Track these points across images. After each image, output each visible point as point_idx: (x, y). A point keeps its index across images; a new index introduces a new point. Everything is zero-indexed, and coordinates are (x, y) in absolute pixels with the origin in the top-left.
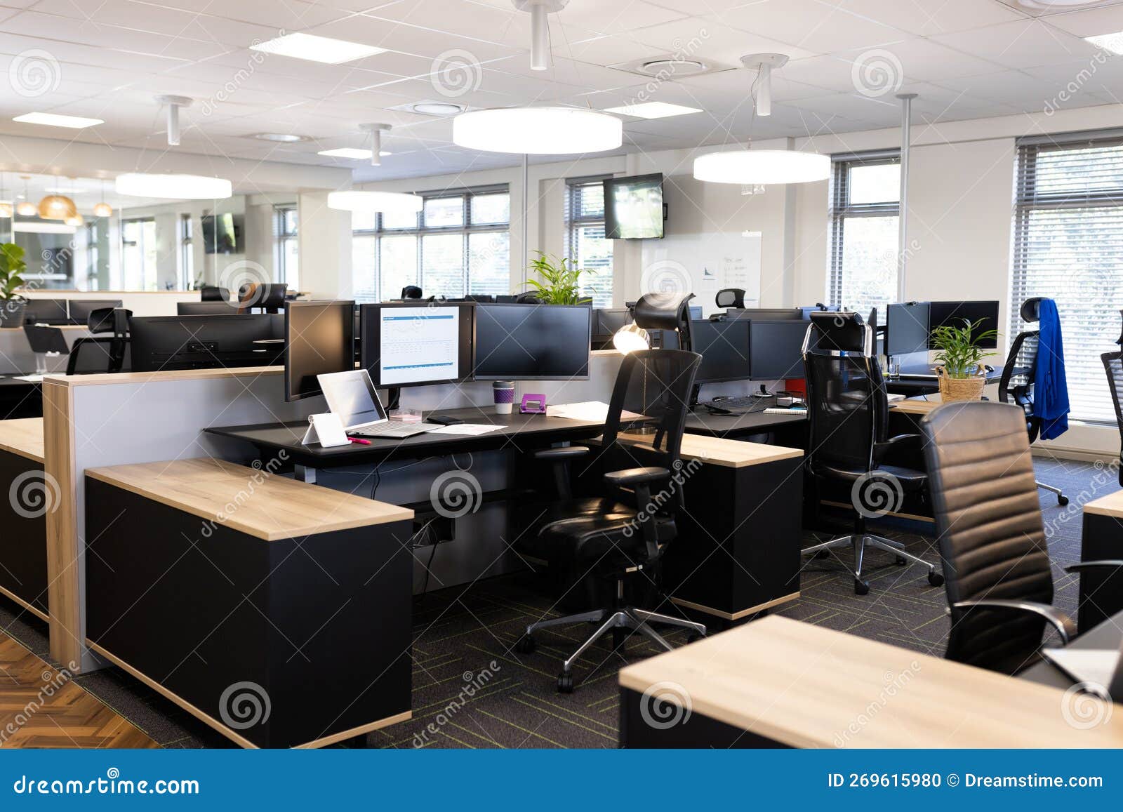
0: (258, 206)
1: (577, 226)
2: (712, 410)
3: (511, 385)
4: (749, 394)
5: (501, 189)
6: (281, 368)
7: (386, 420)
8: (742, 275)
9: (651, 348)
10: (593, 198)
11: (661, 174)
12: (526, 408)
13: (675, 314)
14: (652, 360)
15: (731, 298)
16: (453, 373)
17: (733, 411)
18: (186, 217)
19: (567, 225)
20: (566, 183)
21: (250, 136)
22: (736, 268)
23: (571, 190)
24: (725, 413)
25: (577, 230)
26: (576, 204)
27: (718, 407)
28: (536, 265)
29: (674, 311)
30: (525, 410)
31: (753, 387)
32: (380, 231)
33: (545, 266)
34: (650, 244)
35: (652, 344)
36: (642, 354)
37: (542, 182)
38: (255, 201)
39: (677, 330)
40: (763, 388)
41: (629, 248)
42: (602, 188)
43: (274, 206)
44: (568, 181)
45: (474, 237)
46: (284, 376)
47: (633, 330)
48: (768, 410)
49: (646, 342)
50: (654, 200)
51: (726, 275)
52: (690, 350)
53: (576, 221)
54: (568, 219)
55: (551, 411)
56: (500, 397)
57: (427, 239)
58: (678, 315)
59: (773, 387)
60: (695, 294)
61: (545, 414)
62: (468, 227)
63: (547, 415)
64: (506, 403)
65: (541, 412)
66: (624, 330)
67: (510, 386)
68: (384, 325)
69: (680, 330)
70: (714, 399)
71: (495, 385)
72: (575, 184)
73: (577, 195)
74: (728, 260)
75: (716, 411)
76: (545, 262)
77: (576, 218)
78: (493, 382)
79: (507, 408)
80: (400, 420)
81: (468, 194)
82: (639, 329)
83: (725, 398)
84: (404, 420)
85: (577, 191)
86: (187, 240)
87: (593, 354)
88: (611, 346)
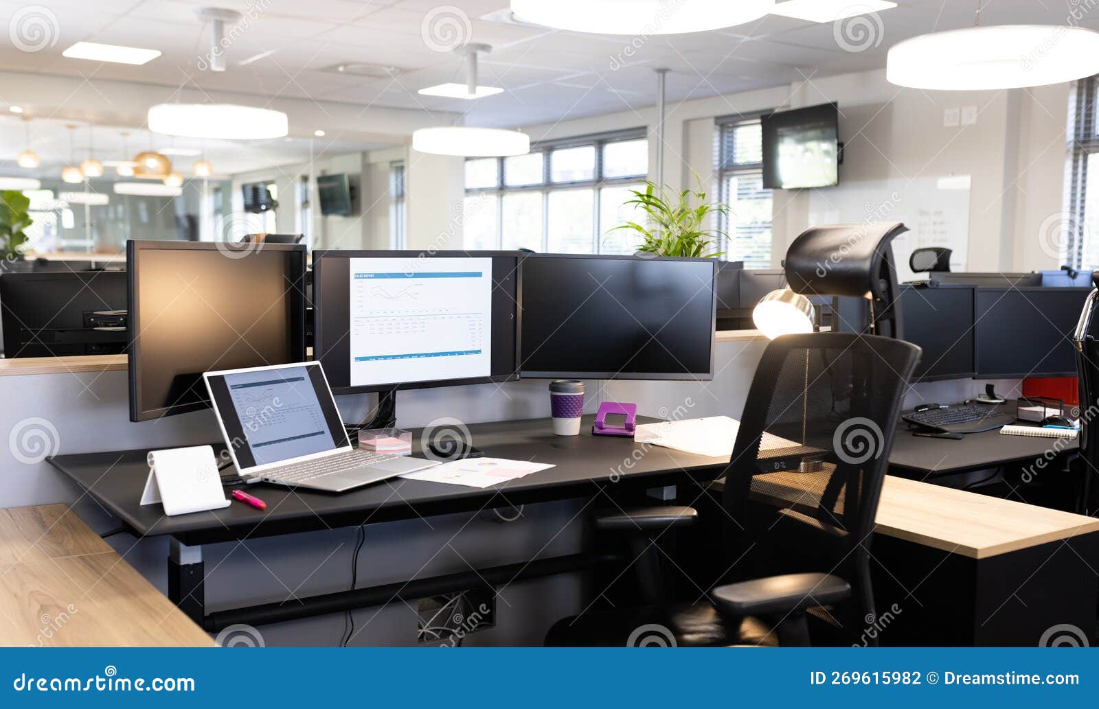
0: (375, 164)
1: (728, 176)
2: (915, 427)
3: (578, 388)
4: (968, 397)
5: (637, 133)
6: (122, 359)
7: (349, 448)
8: (942, 232)
9: (816, 329)
10: (749, 141)
11: (835, 104)
12: (604, 426)
13: (867, 266)
14: (818, 352)
15: (933, 260)
16: (482, 367)
17: (951, 429)
18: (305, 179)
19: (717, 175)
20: (716, 123)
21: (332, 69)
22: (935, 223)
23: (722, 132)
24: (935, 433)
25: (728, 181)
26: (727, 149)
27: (926, 422)
28: (639, 199)
29: (864, 259)
30: (601, 428)
31: (974, 389)
32: (502, 189)
33: (652, 200)
34: (820, 193)
35: (819, 320)
36: (801, 342)
37: (686, 123)
38: (373, 158)
39: (869, 295)
40: (990, 390)
41: (792, 200)
42: (759, 128)
43: (392, 162)
44: (718, 120)
45: (606, 191)
46: (127, 372)
47: (786, 299)
48: (1007, 429)
49: (807, 319)
50: (827, 153)
51: (920, 232)
52: (893, 335)
53: (727, 168)
54: (717, 168)
55: (642, 433)
56: (561, 407)
57: (555, 195)
58: (872, 267)
59: (1007, 389)
60: (906, 225)
61: (633, 437)
62: (600, 181)
63: (636, 440)
64: (569, 417)
65: (626, 432)
66: (771, 299)
67: (576, 390)
68: (355, 286)
69: (875, 296)
70: (917, 409)
71: (553, 388)
72: (727, 124)
73: (728, 137)
74: (923, 213)
75: (922, 430)
76: (653, 195)
77: (728, 166)
78: (550, 381)
79: (571, 426)
80: (372, 449)
81: (600, 141)
82: (796, 296)
83: (935, 407)
84: (378, 449)
85: (728, 132)
86: (305, 204)
87: (719, 335)
88: (749, 325)
